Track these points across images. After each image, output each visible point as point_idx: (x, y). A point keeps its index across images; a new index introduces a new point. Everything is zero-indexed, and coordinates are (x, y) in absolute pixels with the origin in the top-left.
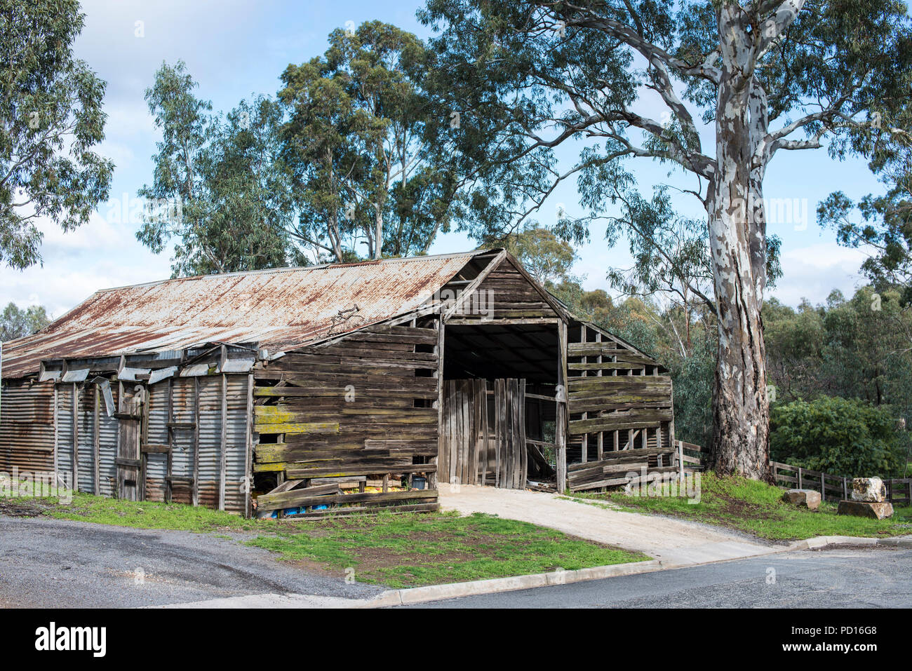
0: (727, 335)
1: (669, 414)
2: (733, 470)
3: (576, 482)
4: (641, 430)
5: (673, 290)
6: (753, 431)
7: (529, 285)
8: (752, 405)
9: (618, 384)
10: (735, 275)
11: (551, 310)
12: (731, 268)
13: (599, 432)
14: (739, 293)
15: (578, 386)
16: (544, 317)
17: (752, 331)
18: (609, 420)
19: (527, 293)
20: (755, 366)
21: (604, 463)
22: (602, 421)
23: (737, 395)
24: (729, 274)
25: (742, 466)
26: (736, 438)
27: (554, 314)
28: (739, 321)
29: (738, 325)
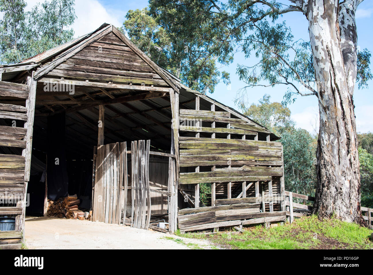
0: (326, 112)
1: (280, 171)
2: (331, 214)
3: (185, 223)
4: (254, 182)
5: (289, 83)
6: (347, 184)
7: (138, 57)
8: (346, 164)
9: (231, 145)
10: (330, 64)
11: (163, 81)
12: (326, 59)
13: (212, 183)
14: (333, 78)
15: (190, 145)
16: (155, 86)
17: (344, 107)
18: (222, 174)
19: (135, 64)
20: (348, 134)
21: (216, 208)
22: (215, 174)
23: (333, 157)
24: (325, 64)
25: (338, 211)
26: (333, 190)
27: (165, 84)
28: (334, 100)
29: (333, 102)
